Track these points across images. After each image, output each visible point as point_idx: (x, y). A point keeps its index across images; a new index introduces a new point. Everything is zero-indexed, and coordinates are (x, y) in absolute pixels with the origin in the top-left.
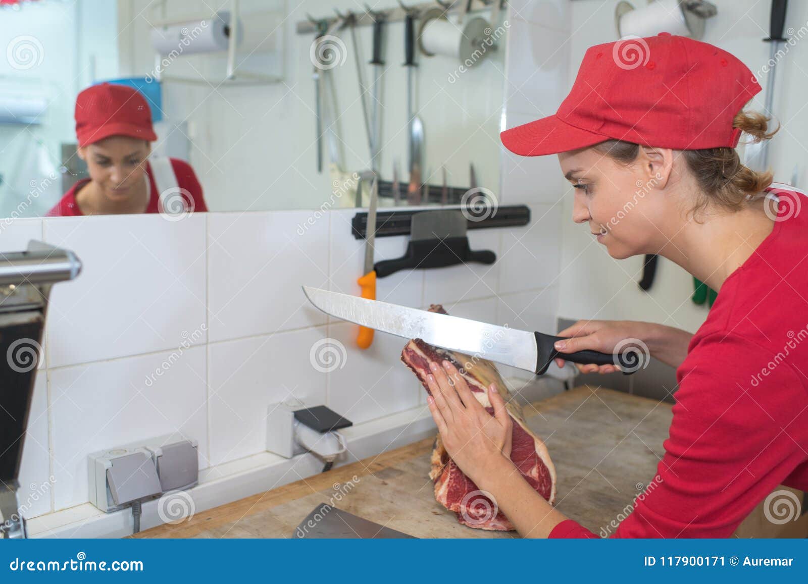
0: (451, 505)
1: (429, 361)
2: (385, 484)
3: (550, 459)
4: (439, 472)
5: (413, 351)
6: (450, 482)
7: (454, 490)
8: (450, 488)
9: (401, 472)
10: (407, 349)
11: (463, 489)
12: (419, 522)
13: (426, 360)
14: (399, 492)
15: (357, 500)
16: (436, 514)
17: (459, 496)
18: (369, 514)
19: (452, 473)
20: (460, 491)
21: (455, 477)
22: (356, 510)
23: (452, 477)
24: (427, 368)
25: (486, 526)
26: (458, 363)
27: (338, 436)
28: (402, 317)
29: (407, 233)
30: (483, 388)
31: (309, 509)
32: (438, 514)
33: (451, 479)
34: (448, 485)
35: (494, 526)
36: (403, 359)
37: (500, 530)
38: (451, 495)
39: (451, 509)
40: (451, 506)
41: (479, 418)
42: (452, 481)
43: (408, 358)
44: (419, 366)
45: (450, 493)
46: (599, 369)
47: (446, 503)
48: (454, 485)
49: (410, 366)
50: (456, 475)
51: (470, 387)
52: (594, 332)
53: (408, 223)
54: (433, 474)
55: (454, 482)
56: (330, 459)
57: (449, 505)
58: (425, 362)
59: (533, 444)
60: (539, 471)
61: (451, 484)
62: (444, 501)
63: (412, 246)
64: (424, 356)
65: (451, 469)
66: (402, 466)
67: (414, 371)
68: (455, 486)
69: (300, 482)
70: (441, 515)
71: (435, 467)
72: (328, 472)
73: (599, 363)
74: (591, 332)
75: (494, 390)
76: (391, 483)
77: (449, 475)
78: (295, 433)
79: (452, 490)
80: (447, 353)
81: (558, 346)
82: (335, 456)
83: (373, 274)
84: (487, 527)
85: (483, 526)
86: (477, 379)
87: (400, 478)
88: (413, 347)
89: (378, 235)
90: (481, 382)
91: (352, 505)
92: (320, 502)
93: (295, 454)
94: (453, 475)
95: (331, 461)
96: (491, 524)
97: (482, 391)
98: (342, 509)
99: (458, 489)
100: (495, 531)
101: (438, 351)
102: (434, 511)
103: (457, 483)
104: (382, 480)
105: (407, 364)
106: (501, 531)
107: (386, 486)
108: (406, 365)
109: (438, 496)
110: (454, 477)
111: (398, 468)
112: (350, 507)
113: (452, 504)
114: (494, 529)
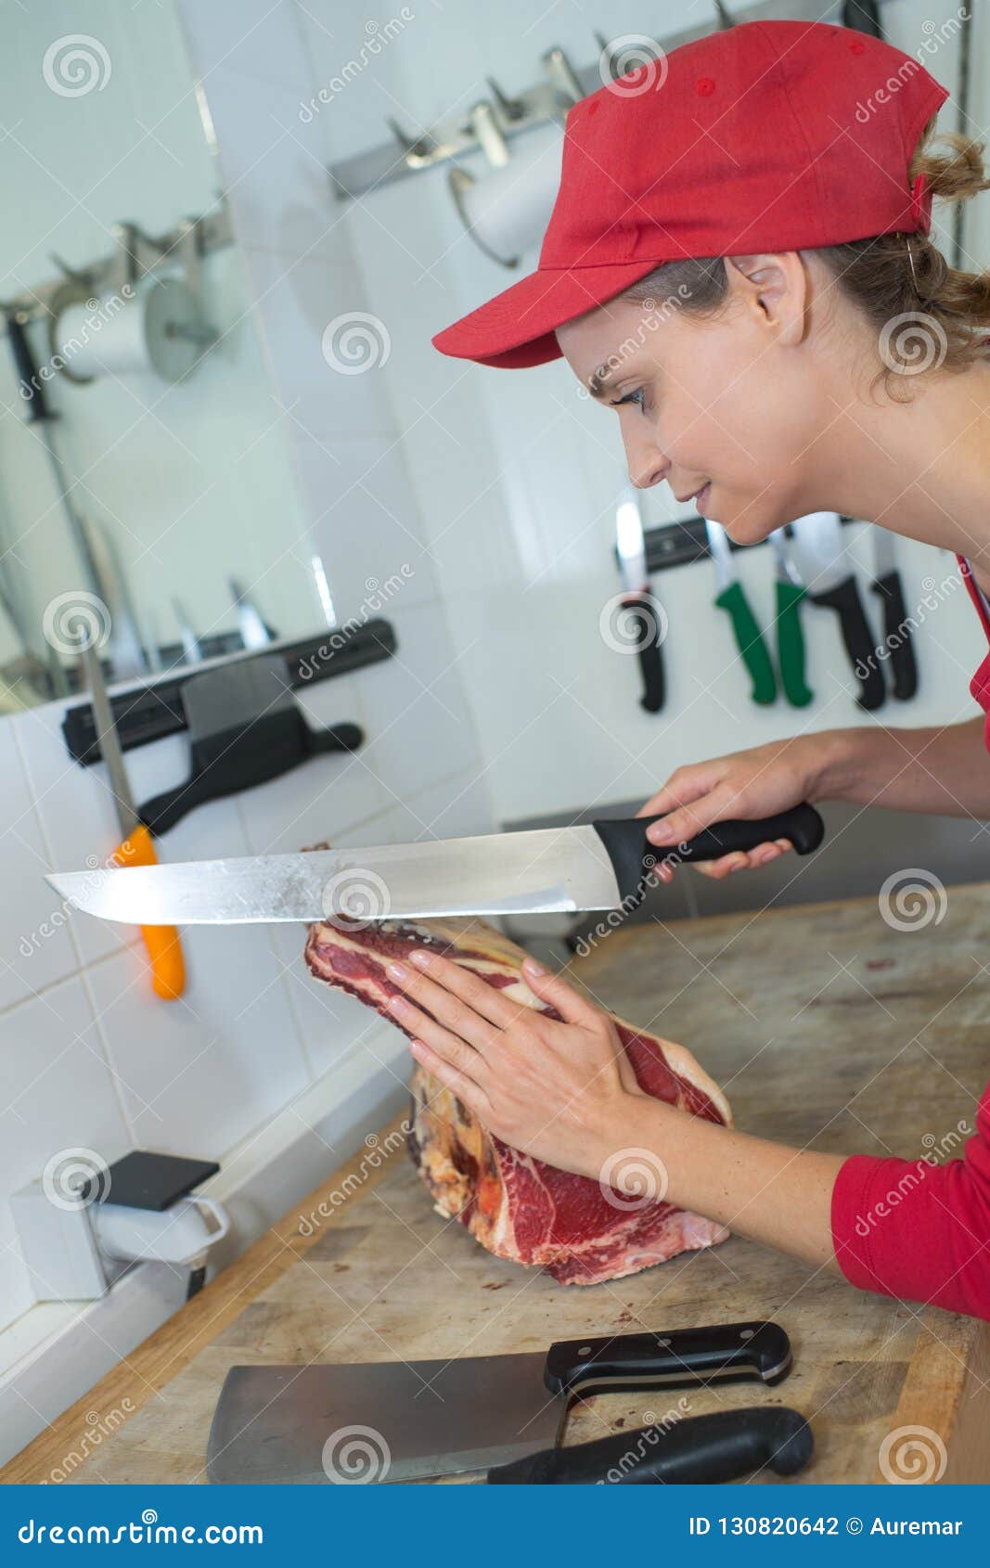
0: (531, 1253)
1: (376, 957)
2: (345, 1268)
3: (704, 1074)
4: (465, 1196)
5: (332, 946)
6: (511, 1204)
7: (527, 1218)
8: (517, 1216)
9: (362, 1231)
10: (315, 944)
11: (545, 1209)
12: (471, 1320)
13: (367, 956)
14: (385, 1274)
15: (303, 1329)
16: (495, 1289)
17: (542, 1227)
18: (351, 1350)
19: (509, 1184)
20: (540, 1215)
21: (521, 1190)
22: (314, 1350)
23: (513, 1192)
24: (377, 972)
25: (620, 1269)
26: (440, 939)
27: (196, 1207)
28: (297, 877)
29: (182, 728)
30: (513, 973)
31: (211, 1396)
32: (500, 1287)
33: (511, 1197)
34: (511, 1213)
35: (636, 1262)
36: (317, 972)
37: (650, 1265)
38: (523, 1232)
39: (535, 1263)
40: (534, 1256)
41: (543, 1040)
42: (516, 1200)
43: (326, 968)
44: (357, 975)
45: (521, 1230)
46: (750, 860)
47: (519, 1254)
48: (523, 1208)
49: (337, 982)
50: (519, 1183)
51: (485, 980)
52: (718, 784)
53: (178, 705)
54: (448, 1203)
55: (521, 1203)
56: (196, 1262)
57: (527, 1256)
58: (368, 962)
59: (659, 1054)
60: (691, 1107)
61: (515, 1210)
62: (514, 1252)
63: (199, 754)
64: (360, 950)
65: (505, 1174)
66: (355, 1218)
67: (349, 989)
68: (527, 1208)
69: (154, 1341)
70: (505, 1285)
71: (443, 1190)
72: (201, 1295)
73: (746, 847)
74: (713, 784)
75: (536, 971)
76: (357, 1262)
77: (505, 1189)
78: (95, 1237)
79: (522, 1220)
80: (407, 927)
81: (655, 834)
82: (205, 1252)
83: (143, 832)
84: (623, 1270)
85: (613, 1271)
86: (492, 960)
87: (366, 1243)
88: (328, 937)
89: (127, 747)
90: (504, 963)
91: (301, 1343)
92: (225, 1369)
93: (109, 1283)
94: (514, 1187)
95: (201, 1266)
96: (629, 1260)
97: (514, 981)
98: (284, 1363)
99: (534, 1213)
100: (642, 1272)
101: (387, 928)
102: (486, 1282)
103: (528, 1201)
104: (331, 1263)
105: (326, 979)
106: (654, 1266)
107: (348, 1273)
108: (328, 983)
109: (496, 1247)
110: (517, 1190)
111: (346, 1224)
112: (299, 1350)
113: (533, 1250)
114: (639, 1269)
